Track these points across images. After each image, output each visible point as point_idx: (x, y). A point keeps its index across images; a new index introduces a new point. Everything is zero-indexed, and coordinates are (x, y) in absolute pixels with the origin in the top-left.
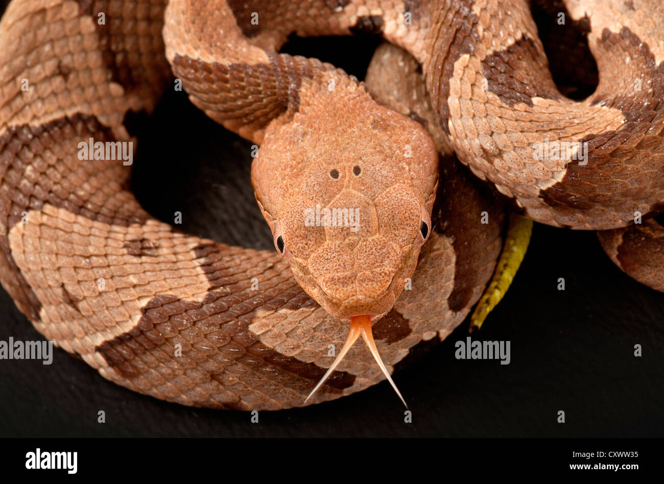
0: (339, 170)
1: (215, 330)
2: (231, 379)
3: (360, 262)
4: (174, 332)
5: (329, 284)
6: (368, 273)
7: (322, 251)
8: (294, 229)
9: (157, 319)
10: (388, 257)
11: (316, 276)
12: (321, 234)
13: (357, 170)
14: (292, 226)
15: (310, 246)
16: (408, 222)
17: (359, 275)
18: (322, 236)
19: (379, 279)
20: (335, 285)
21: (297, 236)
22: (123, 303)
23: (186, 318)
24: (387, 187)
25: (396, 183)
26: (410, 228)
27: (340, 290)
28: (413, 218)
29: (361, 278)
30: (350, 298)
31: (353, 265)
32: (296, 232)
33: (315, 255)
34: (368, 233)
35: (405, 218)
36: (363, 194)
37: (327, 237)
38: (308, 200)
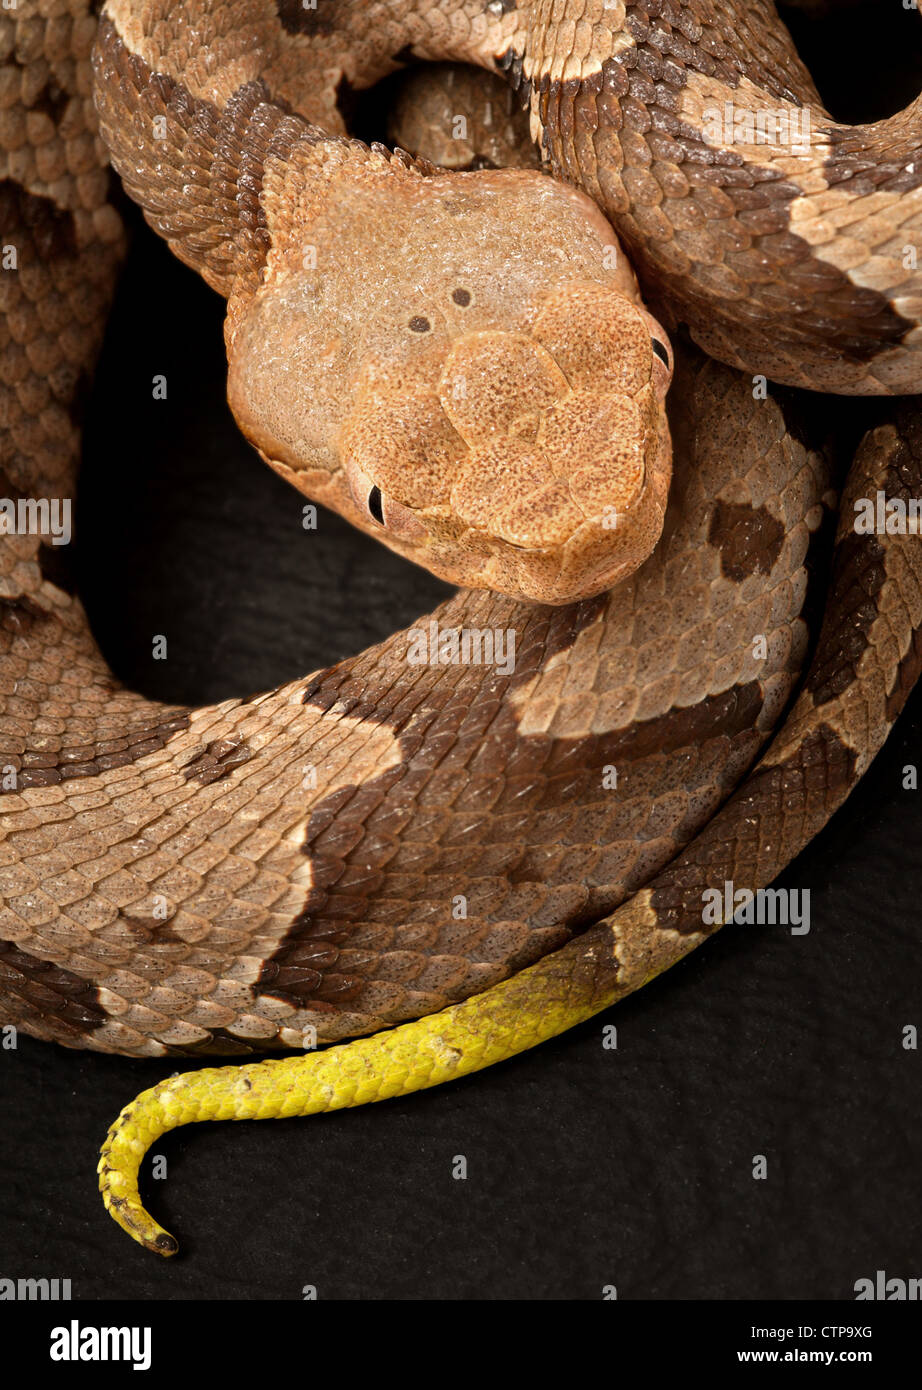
0: (425, 314)
1: (463, 784)
2: (549, 855)
3: (561, 455)
4: (391, 845)
5: (517, 523)
6: (588, 468)
7: (471, 470)
8: (392, 456)
9: (344, 845)
10: (614, 425)
11: (482, 523)
12: (452, 442)
13: (462, 297)
14: (384, 451)
15: (441, 475)
16: (623, 343)
17: (571, 480)
18: (457, 444)
19: (617, 472)
20: (532, 520)
21: (405, 466)
22: (258, 864)
23: (396, 804)
24: (544, 298)
25: (554, 284)
26: (632, 353)
27: (546, 524)
28: (627, 330)
29: (579, 485)
30: (576, 531)
31: (550, 469)
32: (399, 459)
33: (461, 485)
34: (550, 397)
35: (612, 336)
36: (501, 329)
37: (469, 442)
38: (393, 391)
